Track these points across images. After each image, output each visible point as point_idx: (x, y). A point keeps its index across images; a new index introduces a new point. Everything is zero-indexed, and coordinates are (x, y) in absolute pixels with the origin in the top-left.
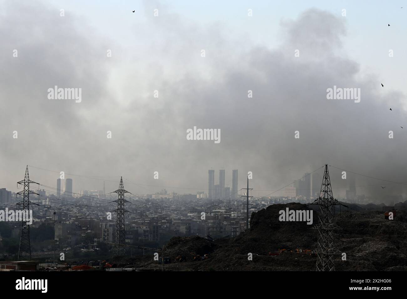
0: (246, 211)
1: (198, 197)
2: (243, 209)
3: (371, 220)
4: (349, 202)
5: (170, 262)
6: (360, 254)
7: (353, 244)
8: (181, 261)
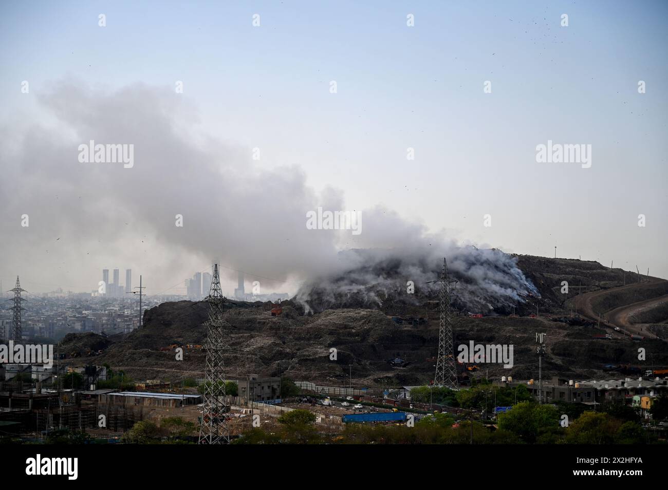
0: (139, 309)
1: (93, 295)
2: (136, 307)
3: (259, 316)
4: (238, 300)
5: (65, 358)
6: (248, 349)
7: (241, 340)
8: (76, 357)
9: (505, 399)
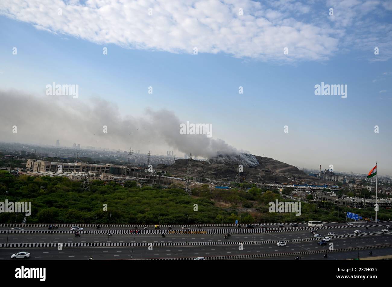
1: (164, 156)
9: (250, 186)
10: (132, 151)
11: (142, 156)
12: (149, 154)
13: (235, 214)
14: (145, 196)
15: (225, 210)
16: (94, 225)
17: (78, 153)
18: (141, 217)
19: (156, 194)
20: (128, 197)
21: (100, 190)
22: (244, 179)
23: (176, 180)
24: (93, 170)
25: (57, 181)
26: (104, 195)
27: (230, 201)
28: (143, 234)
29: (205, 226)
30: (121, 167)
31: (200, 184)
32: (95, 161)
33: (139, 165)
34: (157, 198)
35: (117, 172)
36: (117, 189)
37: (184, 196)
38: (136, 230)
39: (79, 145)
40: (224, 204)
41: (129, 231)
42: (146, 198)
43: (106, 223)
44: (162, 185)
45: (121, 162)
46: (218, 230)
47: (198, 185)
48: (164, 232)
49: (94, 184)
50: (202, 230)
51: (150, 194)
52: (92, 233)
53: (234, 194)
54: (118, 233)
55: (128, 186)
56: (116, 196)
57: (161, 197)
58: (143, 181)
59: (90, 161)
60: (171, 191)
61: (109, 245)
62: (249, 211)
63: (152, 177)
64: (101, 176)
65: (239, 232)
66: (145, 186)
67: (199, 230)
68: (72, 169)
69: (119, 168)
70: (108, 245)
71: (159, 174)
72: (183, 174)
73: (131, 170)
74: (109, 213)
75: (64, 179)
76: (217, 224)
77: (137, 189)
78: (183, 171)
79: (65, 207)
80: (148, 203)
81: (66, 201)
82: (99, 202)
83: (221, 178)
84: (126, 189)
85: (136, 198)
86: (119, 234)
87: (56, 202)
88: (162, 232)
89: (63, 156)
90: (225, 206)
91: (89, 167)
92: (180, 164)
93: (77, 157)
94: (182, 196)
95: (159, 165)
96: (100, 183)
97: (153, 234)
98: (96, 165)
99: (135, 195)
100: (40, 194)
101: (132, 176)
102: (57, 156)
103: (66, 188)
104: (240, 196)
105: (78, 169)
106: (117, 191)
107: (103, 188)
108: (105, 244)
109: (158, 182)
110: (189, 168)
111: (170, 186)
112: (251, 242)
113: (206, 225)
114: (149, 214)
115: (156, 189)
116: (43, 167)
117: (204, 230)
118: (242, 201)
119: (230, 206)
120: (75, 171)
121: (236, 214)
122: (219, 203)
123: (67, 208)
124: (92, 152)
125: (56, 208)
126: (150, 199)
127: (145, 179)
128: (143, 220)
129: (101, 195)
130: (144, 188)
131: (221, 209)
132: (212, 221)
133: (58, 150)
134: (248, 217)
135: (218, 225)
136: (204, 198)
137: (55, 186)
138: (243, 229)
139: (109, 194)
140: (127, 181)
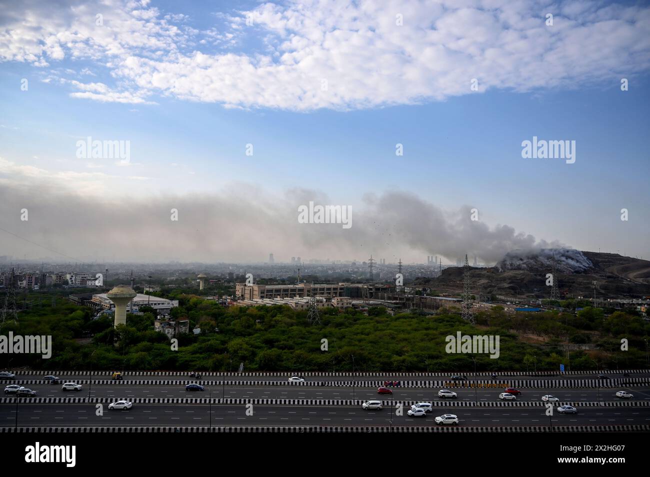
0: (440, 269)
1: (424, 264)
3: (482, 272)
4: (475, 267)
6: (479, 284)
7: (476, 280)
8: (419, 285)
9: (580, 304)
10: (373, 261)
11: (390, 267)
12: (400, 263)
13: (557, 353)
14: (400, 328)
15: (538, 348)
16: (332, 374)
17: (299, 270)
18: (398, 360)
19: (417, 325)
20: (376, 331)
21: (334, 321)
22: (567, 294)
23: (447, 301)
24: (321, 293)
25: (275, 311)
26: (340, 329)
27: (546, 332)
28: (404, 387)
29: (505, 375)
30: (360, 286)
31: (487, 305)
32: (324, 280)
33: (386, 281)
34: (419, 330)
35: (355, 293)
36: (359, 319)
37: (464, 326)
38: (394, 382)
39: (299, 258)
40: (535, 337)
41: (383, 382)
42: (403, 331)
43: (349, 371)
44: (426, 310)
45: (359, 278)
46: (530, 382)
47: (484, 308)
48: (438, 385)
49: (326, 313)
50: (500, 382)
51: (408, 325)
52: (330, 385)
53: (552, 319)
54: (366, 385)
55: (374, 314)
56: (358, 329)
57: (427, 329)
58: (396, 306)
59: (316, 280)
60: (440, 319)
61: (356, 403)
62: (584, 348)
63: (408, 299)
64: (333, 301)
65: (569, 385)
66: (400, 313)
67: (496, 382)
68: (293, 294)
69: (358, 288)
70: (354, 403)
71: (417, 293)
72: (457, 292)
73: (376, 290)
74: (351, 355)
75: (284, 308)
76: (526, 371)
77: (387, 318)
78: (457, 286)
79: (291, 348)
80: (405, 340)
81: (290, 339)
82: (335, 339)
83: (523, 294)
84: (371, 319)
85: (388, 331)
86: (368, 386)
87: (278, 341)
88: (434, 385)
89: (280, 277)
90: (538, 340)
91: (315, 289)
92: (450, 275)
93: (299, 276)
94: (460, 327)
95: (418, 278)
96: (333, 311)
97: (420, 387)
98: (325, 286)
99: (385, 328)
100: (257, 330)
101: (378, 299)
102: (273, 277)
103: (288, 320)
104: (564, 322)
105: (301, 292)
106: (358, 322)
107: (339, 319)
108: (351, 402)
109: (418, 305)
110: (467, 281)
111: (438, 311)
112: (595, 403)
113: (506, 373)
114: (410, 356)
115: (416, 317)
116: (256, 293)
117: (504, 382)
118: (567, 330)
119: (546, 341)
120: (298, 296)
121: (560, 353)
122: (525, 335)
123: (292, 349)
124: (317, 267)
125: (279, 349)
126: (409, 333)
127: (398, 301)
128: (402, 365)
129: (337, 329)
130: (398, 316)
131: (531, 346)
132: (517, 366)
133: (273, 268)
134: (583, 359)
135: (527, 373)
136: (498, 328)
137: (275, 318)
138: (576, 381)
139: (348, 327)
140: (371, 307)
